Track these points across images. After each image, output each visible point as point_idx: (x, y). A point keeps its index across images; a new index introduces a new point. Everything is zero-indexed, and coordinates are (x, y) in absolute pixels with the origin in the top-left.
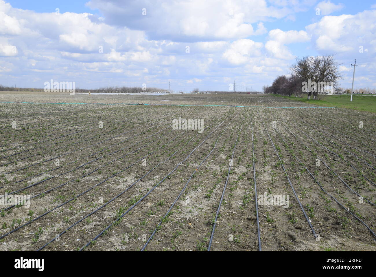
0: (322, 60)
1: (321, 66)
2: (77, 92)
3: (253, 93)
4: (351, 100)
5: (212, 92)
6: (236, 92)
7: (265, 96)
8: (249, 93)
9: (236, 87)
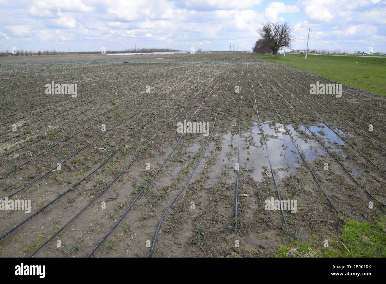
0: (281, 26)
1: (280, 30)
2: (107, 53)
3: (244, 52)
4: (306, 58)
5: (212, 52)
6: (231, 52)
7: (253, 54)
8: (241, 52)
9: (231, 47)
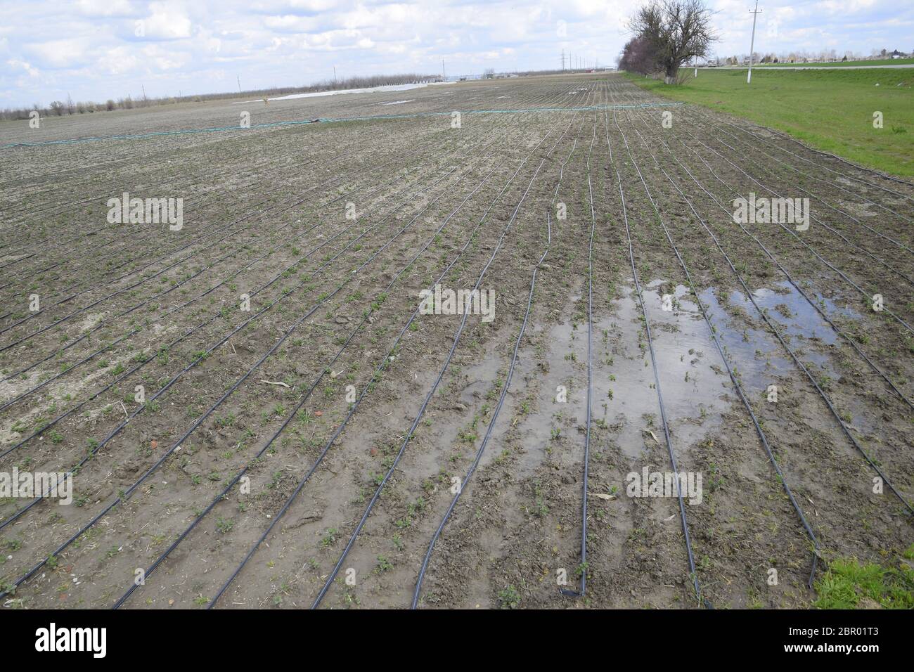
0: (684, 5)
1: (683, 16)
3: (597, 70)
4: (749, 81)
6: (566, 72)
7: (619, 76)
8: (590, 71)
